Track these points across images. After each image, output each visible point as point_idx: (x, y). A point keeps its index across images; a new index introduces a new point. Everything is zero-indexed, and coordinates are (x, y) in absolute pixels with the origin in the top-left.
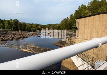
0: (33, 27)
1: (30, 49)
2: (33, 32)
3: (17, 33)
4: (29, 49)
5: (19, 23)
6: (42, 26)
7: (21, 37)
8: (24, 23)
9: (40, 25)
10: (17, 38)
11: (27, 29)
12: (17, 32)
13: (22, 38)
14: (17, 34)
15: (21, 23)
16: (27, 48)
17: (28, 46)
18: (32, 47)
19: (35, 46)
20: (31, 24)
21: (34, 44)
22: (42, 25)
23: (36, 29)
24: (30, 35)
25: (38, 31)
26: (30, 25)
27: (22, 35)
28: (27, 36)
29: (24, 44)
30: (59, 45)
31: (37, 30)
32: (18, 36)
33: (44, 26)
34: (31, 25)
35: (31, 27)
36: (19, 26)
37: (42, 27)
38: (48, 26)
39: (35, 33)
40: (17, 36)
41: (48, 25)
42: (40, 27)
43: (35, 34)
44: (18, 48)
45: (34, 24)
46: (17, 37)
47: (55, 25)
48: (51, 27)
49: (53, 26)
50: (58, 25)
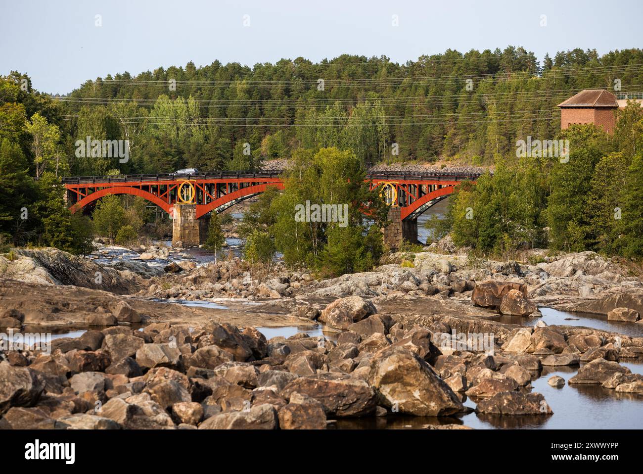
7: (396, 398)
38: (171, 113)
47: (419, 102)
48: (275, 156)
49: (354, 121)
50: (596, 94)
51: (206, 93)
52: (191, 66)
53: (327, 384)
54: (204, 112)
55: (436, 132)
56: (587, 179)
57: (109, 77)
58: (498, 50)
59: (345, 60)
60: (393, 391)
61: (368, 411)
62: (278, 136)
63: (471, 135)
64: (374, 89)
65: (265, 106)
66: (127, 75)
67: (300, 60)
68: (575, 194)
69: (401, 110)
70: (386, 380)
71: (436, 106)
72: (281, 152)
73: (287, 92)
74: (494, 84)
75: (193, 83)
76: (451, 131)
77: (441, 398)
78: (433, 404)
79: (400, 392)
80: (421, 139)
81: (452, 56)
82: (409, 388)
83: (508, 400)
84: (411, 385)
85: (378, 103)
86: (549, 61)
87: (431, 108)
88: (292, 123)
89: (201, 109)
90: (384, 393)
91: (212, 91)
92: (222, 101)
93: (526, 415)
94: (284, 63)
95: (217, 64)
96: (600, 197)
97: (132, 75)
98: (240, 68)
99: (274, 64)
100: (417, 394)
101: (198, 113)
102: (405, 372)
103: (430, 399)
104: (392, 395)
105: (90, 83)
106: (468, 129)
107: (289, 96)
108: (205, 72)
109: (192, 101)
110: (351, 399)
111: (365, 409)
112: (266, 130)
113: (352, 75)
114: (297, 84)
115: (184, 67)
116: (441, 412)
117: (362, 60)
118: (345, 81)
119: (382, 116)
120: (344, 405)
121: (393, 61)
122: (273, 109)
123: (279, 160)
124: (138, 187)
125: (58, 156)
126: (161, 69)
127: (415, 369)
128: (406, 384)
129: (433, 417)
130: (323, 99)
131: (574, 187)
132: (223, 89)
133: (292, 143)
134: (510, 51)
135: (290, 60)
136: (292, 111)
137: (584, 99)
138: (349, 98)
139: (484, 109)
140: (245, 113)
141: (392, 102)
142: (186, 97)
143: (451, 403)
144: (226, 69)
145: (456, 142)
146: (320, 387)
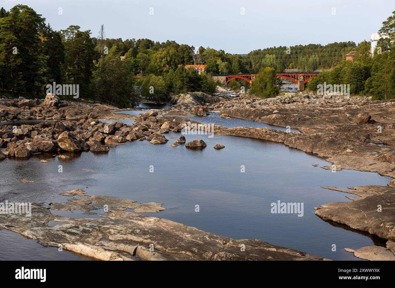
0: (146, 69)
1: (131, 242)
2: (151, 111)
3: (26, 113)
4: (122, 247)
5: (45, 35)
6: (222, 65)
7: (62, 146)
8: (79, 35)
9: (202, 50)
10: (31, 155)
11: (105, 83)
12: (31, 105)
13: (63, 152)
14: (31, 121)
15: (58, 36)
16: (105, 238)
17: (117, 222)
18: (144, 232)
19: (166, 225)
20: (130, 43)
21: (156, 207)
22: (222, 55)
23: (170, 87)
24: (124, 129)
25: (187, 106)
26: (126, 50)
27: (67, 129)
28: (102, 141)
29: (82, 200)
30: (370, 224)
31: (181, 90)
32: (36, 137)
33: (235, 64)
34: (135, 53)
35: (136, 68)
36: (43, 58)
37: (217, 73)
38: (269, 59)
39: (162, 113)
40: (28, 135)
41: (270, 51)
42: (201, 70)
43: (165, 125)
44: (40, 232)
45: (158, 47)
46: (29, 146)
47: (326, 54)
48: (293, 68)
49: (311, 60)
50: (354, 52)
51: (277, 53)
52: (275, 47)
53: (41, 142)
54: (277, 58)
55: (330, 62)
56: (339, 74)
57: (256, 50)
58: (346, 42)
59: (310, 45)
60: (61, 144)
61: (53, 150)
62: (293, 63)
63: (338, 63)
64: (317, 52)
65: (291, 56)
66: (260, 50)
67: (300, 45)
68: (336, 78)
69: (322, 56)
70: (60, 141)
71: (330, 56)
72: (294, 67)
73: (296, 53)
74: (344, 50)
75: (274, 51)
76: (334, 62)
77: (74, 146)
78: (72, 148)
79: (63, 145)
80: (327, 64)
81: (336, 43)
82: (65, 143)
83: (96, 147)
84: (66, 143)
85: (317, 55)
86: (359, 45)
87: (329, 56)
88: (297, 60)
89: (276, 58)
90: (59, 145)
91: (279, 53)
92: (281, 55)
93: (100, 151)
94: (296, 46)
95: (281, 47)
96: (342, 78)
97: (261, 50)
98: (294, 48)
99: (294, 46)
100: (67, 145)
101: (275, 58)
102: (64, 139)
103: (71, 146)
104: (61, 145)
105: (252, 51)
106: (338, 61)
107: (297, 54)
108: (278, 48)
109: (274, 55)
110: (47, 146)
111: (51, 149)
112: (291, 62)
113: (312, 49)
114: (299, 51)
115: (273, 48)
116: (74, 150)
117: (315, 45)
118: (310, 50)
119: (318, 58)
120: (45, 148)
121: (322, 45)
122: (293, 57)
123: (294, 69)
124: (242, 77)
125: (225, 69)
126: (268, 48)
127: (67, 138)
128: (65, 142)
129: (72, 152)
130: (304, 54)
131: (336, 76)
132: (281, 53)
133: (297, 65)
134: (349, 42)
135: (298, 45)
136: (297, 57)
137: (351, 54)
138: (310, 54)
139: (342, 56)
140: (286, 58)
141: (320, 54)
142: (273, 55)
143: (77, 148)
144: (283, 48)
145: (335, 64)
146: (39, 143)
